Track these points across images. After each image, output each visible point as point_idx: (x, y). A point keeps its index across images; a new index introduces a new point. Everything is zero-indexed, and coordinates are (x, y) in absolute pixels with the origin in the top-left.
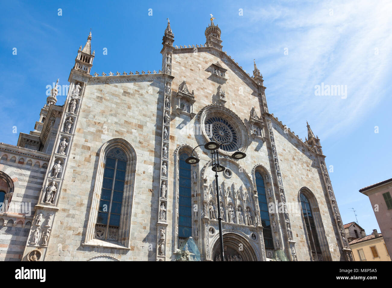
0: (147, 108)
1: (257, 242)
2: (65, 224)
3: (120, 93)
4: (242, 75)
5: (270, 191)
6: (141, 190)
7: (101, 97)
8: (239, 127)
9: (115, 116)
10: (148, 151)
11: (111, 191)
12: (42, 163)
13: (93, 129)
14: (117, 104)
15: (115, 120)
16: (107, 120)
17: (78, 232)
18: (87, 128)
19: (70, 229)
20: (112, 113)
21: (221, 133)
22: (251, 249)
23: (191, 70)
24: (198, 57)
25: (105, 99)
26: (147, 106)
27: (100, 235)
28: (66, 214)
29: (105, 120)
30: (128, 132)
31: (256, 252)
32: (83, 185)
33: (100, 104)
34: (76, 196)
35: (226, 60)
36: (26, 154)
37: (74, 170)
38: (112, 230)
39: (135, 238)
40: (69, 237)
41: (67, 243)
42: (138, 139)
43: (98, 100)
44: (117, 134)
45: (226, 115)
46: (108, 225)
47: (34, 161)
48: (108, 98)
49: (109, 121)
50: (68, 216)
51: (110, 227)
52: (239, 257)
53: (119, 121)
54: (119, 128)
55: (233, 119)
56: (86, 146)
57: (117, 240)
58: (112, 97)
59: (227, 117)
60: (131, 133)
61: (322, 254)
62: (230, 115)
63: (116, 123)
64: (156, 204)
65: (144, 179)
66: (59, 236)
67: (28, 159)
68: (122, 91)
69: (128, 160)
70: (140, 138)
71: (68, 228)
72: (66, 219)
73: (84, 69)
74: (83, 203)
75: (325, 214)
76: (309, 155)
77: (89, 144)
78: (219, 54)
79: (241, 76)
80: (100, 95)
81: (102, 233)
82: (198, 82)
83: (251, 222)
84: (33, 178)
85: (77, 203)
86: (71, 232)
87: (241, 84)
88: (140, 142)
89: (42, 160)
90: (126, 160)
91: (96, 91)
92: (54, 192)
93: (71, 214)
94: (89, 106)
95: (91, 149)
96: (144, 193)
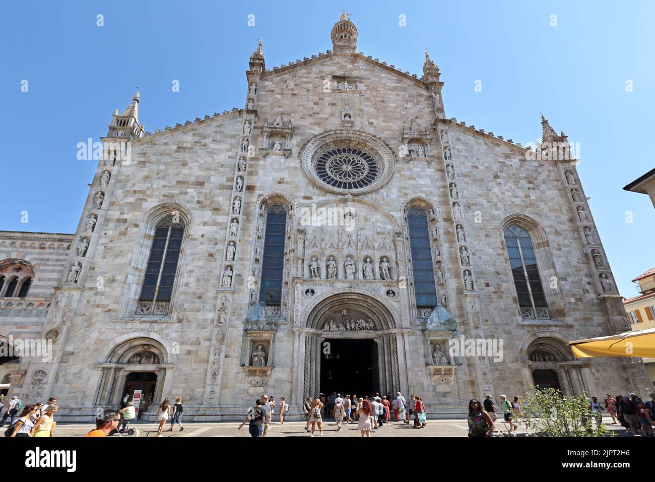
0: (213, 159)
1: (397, 300)
2: (92, 303)
3: (172, 150)
4: (394, 78)
5: (436, 230)
6: (196, 256)
7: (144, 162)
8: (380, 152)
9: (164, 178)
10: (211, 210)
11: (161, 263)
12: (66, 245)
13: (131, 199)
14: (166, 164)
15: (163, 183)
16: (152, 186)
17: (107, 309)
18: (124, 199)
19: (98, 306)
20: (159, 176)
21: (347, 168)
22: (385, 309)
23: (292, 95)
24: (307, 75)
25: (149, 163)
26: (213, 157)
27: (145, 311)
28: (93, 292)
29: (149, 185)
30: (181, 193)
31: (394, 312)
32: (116, 261)
33: (141, 170)
34: (107, 272)
35: (363, 64)
36: (46, 238)
37: (105, 247)
38: (161, 303)
39: (185, 309)
40: (97, 314)
41: (94, 320)
42: (196, 199)
43: (140, 165)
44: (165, 198)
45: (355, 141)
46: (155, 298)
47: (56, 244)
48: (155, 160)
49: (155, 186)
50: (96, 294)
51: (157, 300)
52: (367, 322)
53: (170, 182)
54: (167, 191)
55: (368, 144)
56: (122, 219)
57: (167, 313)
58: (159, 157)
59: (359, 143)
60: (186, 193)
61: (547, 308)
62: (362, 139)
63: (164, 186)
64: (218, 269)
65: (202, 244)
66: (84, 314)
67: (49, 243)
68: (175, 148)
69: (186, 225)
70: (199, 197)
71: (96, 306)
72: (94, 297)
73: (122, 135)
74: (116, 279)
75: (562, 248)
76: (538, 165)
77: (125, 217)
78: (350, 59)
79: (393, 80)
80: (143, 160)
81: (148, 307)
82: (304, 108)
83: (388, 275)
84: (56, 261)
85: (108, 280)
86: (99, 310)
87: (390, 92)
88: (198, 202)
89: (66, 242)
90: (183, 226)
91: (137, 156)
92: (77, 272)
93: (99, 292)
94: (128, 174)
95: (128, 221)
96: (200, 259)
